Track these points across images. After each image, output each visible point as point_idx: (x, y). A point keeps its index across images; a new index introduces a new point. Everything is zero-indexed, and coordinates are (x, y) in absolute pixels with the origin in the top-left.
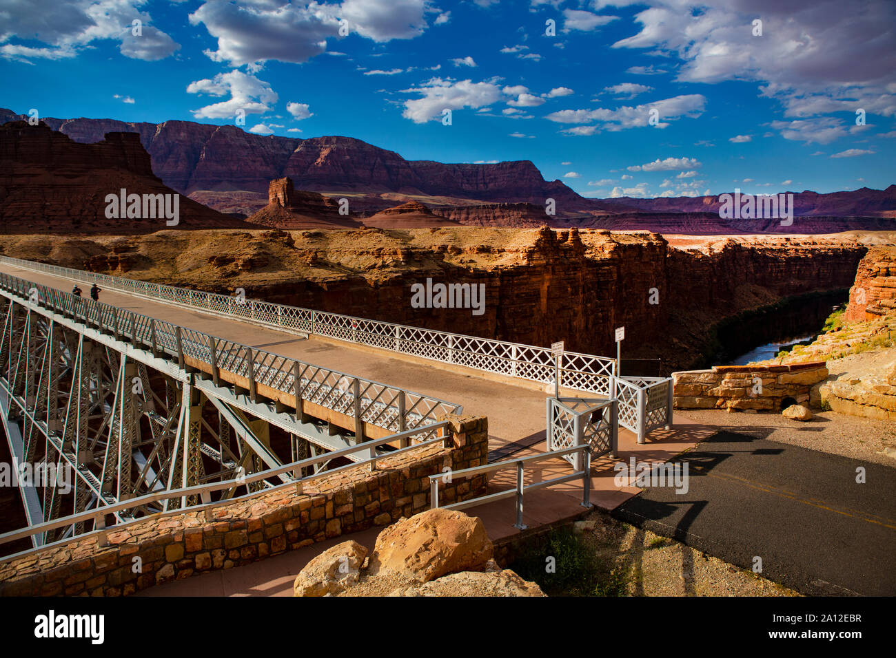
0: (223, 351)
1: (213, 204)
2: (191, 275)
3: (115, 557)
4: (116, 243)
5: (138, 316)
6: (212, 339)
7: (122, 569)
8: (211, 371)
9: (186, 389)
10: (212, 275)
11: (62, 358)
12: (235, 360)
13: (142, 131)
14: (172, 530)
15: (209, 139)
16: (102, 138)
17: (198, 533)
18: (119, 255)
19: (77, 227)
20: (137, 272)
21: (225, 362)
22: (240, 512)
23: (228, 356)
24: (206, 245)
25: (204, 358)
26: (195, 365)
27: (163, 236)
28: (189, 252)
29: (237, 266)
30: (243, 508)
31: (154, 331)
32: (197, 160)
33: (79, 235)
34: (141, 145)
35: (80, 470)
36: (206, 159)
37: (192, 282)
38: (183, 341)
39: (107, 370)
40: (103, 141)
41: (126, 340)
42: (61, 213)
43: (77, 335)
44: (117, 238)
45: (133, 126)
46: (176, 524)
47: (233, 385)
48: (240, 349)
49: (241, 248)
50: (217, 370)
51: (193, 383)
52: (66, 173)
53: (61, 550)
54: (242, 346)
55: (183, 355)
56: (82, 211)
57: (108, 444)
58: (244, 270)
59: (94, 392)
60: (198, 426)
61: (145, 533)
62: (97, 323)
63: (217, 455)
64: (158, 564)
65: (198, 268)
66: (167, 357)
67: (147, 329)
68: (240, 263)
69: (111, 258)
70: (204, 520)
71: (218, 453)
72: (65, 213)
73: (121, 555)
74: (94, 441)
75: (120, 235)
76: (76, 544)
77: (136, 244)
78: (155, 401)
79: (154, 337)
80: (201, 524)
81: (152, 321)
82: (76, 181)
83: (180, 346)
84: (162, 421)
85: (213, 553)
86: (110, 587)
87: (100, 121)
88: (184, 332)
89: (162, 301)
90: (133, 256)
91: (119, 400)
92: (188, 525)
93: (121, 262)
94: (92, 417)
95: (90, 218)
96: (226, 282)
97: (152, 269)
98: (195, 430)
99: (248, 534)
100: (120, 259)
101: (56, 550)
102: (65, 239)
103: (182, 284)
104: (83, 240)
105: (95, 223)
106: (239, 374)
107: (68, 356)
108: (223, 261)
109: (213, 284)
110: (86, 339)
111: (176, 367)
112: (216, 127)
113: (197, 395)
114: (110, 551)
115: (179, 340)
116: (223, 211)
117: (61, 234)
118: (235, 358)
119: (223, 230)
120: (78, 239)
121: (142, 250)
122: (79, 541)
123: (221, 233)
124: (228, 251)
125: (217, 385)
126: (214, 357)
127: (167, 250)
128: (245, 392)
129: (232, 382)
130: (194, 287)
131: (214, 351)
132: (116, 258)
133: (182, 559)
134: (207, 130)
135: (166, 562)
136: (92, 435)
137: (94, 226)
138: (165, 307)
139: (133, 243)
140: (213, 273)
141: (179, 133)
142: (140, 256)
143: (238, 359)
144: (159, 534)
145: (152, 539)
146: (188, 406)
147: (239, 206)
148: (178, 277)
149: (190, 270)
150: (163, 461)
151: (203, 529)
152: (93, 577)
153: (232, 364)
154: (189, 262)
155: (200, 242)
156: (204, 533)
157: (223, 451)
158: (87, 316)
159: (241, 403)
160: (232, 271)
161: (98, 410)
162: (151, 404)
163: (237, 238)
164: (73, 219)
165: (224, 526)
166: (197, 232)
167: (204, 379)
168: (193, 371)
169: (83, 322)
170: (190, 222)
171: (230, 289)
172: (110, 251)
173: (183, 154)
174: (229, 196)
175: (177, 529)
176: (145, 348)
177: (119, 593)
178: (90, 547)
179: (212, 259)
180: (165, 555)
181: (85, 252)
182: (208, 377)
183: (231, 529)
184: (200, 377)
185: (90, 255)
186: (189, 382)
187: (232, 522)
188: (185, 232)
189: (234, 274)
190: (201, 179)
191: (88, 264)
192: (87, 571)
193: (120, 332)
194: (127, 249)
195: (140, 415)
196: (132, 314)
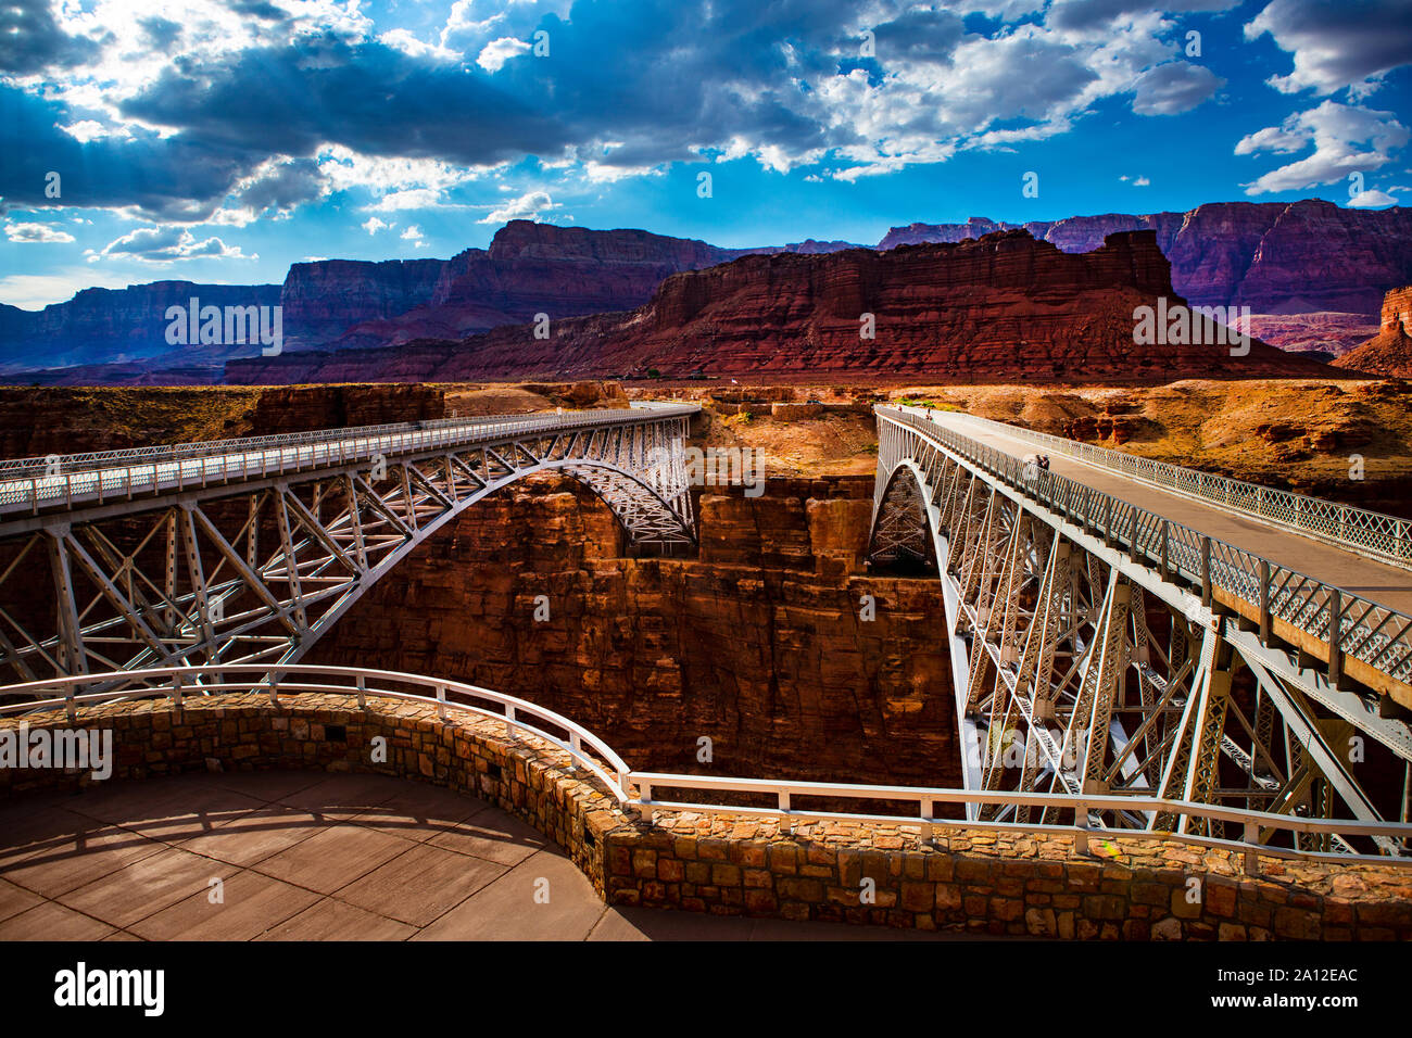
0: (1283, 588)
1: (1271, 336)
2: (1224, 454)
3: (1096, 876)
4: (1111, 399)
5: (1143, 513)
6: (1265, 566)
7: (1103, 898)
8: (1257, 618)
9: (1210, 639)
10: (1260, 456)
11: (1027, 562)
12: (1304, 606)
13: (1159, 226)
14: (1185, 867)
15: (1271, 227)
16: (1102, 243)
17: (1230, 888)
18: (1114, 418)
19: (1058, 376)
20: (1138, 445)
21: (1286, 606)
22: (1309, 879)
23: (1292, 597)
24: (1252, 407)
25: (1247, 595)
26: (1228, 603)
27: (1184, 390)
28: (1223, 416)
29: (1308, 442)
30: (1318, 874)
31: (1166, 539)
32: (1248, 263)
33: (1059, 386)
34: (1158, 247)
35: (1036, 725)
36: (1263, 262)
37: (1226, 466)
38: (1213, 561)
39: (1084, 587)
40: (1102, 248)
41: (1121, 547)
42: (1039, 356)
43: (1051, 531)
44: (1113, 392)
45: (1147, 220)
46: (1193, 859)
47: (1297, 649)
48: (1318, 588)
49: (1319, 412)
50: (1269, 618)
51: (1222, 631)
52: (1049, 298)
53: (1024, 837)
54: (1321, 584)
55: (1210, 584)
56: (1066, 352)
57: (1077, 699)
58: (1322, 451)
59: (1064, 618)
60: (1222, 704)
61: (1142, 855)
62: (1081, 517)
63: (1246, 760)
64: (1157, 912)
65: (1237, 442)
66: (1182, 583)
67: (1156, 535)
68: (1315, 437)
69: (1103, 421)
70: (1242, 869)
71: (1248, 757)
72: (1043, 355)
73: (1105, 876)
74: (1059, 690)
75: (1117, 387)
76: (1045, 835)
77: (1140, 401)
78: (1151, 647)
79: (1164, 548)
80: (1234, 875)
81: (1165, 523)
82: (1062, 308)
83: (1207, 569)
84: (1158, 681)
85: (1251, 931)
86: (1084, 917)
87: (1099, 218)
88: (1216, 547)
89: (1178, 493)
90: (1134, 420)
91: (1100, 639)
92: (1213, 867)
93: (1117, 428)
94: (1058, 653)
95: (1077, 362)
96: (1285, 470)
97: (1162, 441)
98: (1216, 711)
99: (1322, 923)
100: (1114, 423)
101: (1019, 835)
102: (1042, 392)
103: (1209, 467)
104: (1065, 394)
105: (1083, 369)
106: (1310, 631)
107: (1035, 559)
108: (1281, 433)
109: (1261, 471)
110: (1064, 539)
111: (1196, 601)
112: (1284, 205)
113: (1227, 654)
114: (1090, 864)
115: (1207, 558)
116: (1287, 349)
117: (1039, 383)
118: (1306, 603)
119: (1285, 381)
120: (1059, 392)
121: (1149, 412)
122: (1048, 832)
123: (1282, 385)
124: (1294, 417)
125: (1265, 643)
126: (1265, 595)
127: (1187, 412)
128: (1319, 666)
129: (1294, 642)
130: (1229, 474)
131: (1267, 585)
132: (1109, 421)
133: (1197, 920)
134: (1268, 213)
135: (1170, 914)
136: (1056, 680)
137: (1081, 373)
138: (1183, 503)
139: (1136, 400)
140: (1264, 453)
141: (1219, 223)
142: (1144, 420)
143: (1310, 606)
144: (1163, 865)
145: (1154, 869)
146: (1209, 668)
147: (1320, 339)
148: (1202, 456)
149: (1222, 445)
150: (1153, 745)
151: (1239, 884)
152: (1062, 893)
153: (1299, 613)
154: (1224, 434)
155: (1242, 400)
156: (1239, 891)
157: (1257, 755)
158: (1068, 504)
159: (1307, 682)
160: (1298, 451)
161: (1066, 646)
162: (1145, 651)
163: (1312, 395)
164: (1055, 364)
165: (1277, 892)
166: (1241, 383)
167: (1242, 629)
168: (1225, 613)
169: (1061, 513)
170: (1229, 367)
171: (1291, 481)
172: (1102, 410)
173: (1223, 256)
174: (1302, 323)
175: (1194, 867)
176: (1149, 564)
177: (1095, 931)
178: (1063, 847)
179: (1263, 429)
180: (1169, 902)
181: (1067, 411)
182: (1249, 626)
183: (1289, 904)
184: (1236, 625)
185: (1073, 416)
186: (1216, 629)
187: (1293, 890)
188: (1220, 383)
189: (1302, 456)
190: (1253, 295)
191: (1069, 429)
192: (1055, 880)
193: (1114, 534)
194: (1126, 409)
195: (1127, 666)
196: (1134, 509)
